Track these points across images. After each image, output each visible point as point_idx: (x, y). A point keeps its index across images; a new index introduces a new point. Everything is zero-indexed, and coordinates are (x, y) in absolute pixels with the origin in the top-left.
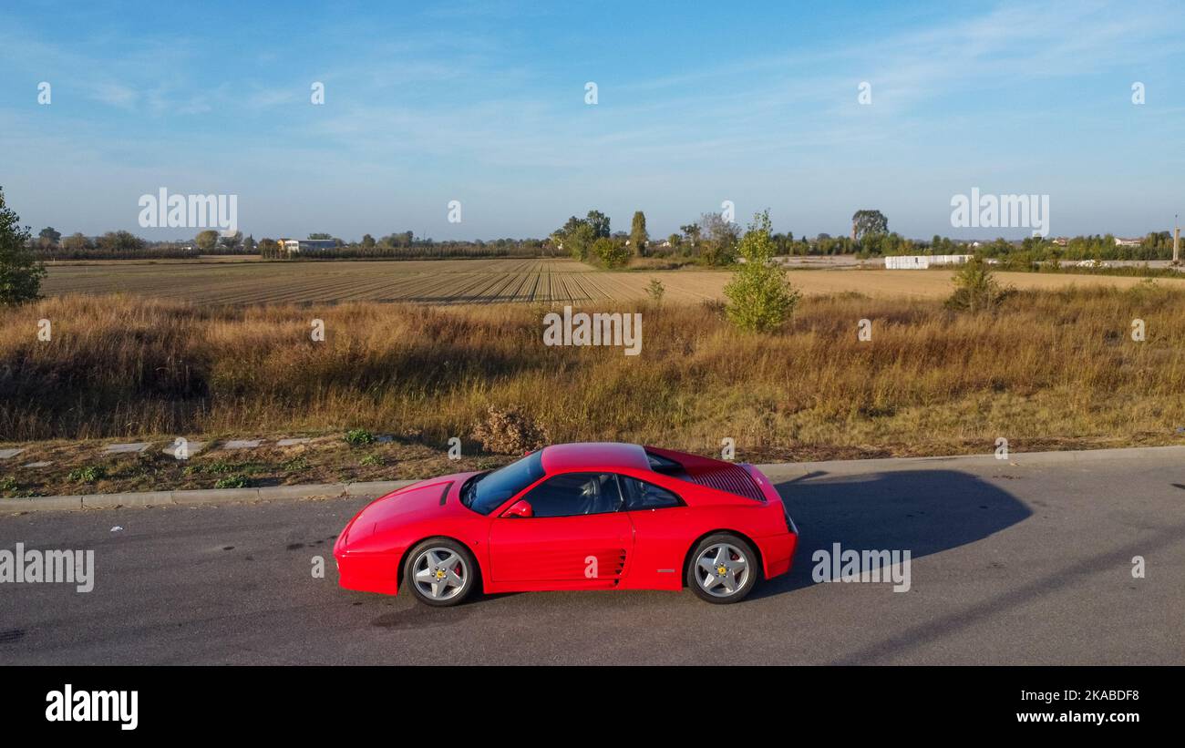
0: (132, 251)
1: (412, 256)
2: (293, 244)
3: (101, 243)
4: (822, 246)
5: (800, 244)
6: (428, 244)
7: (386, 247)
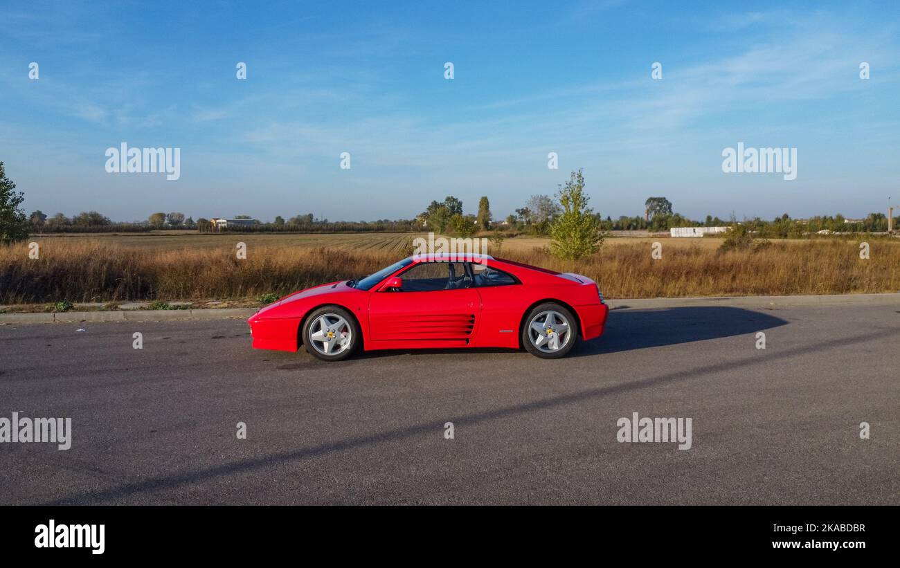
0: (100, 226)
1: (313, 230)
2: (223, 222)
3: (77, 221)
4: (623, 224)
5: (606, 222)
6: (325, 222)
7: (293, 225)
